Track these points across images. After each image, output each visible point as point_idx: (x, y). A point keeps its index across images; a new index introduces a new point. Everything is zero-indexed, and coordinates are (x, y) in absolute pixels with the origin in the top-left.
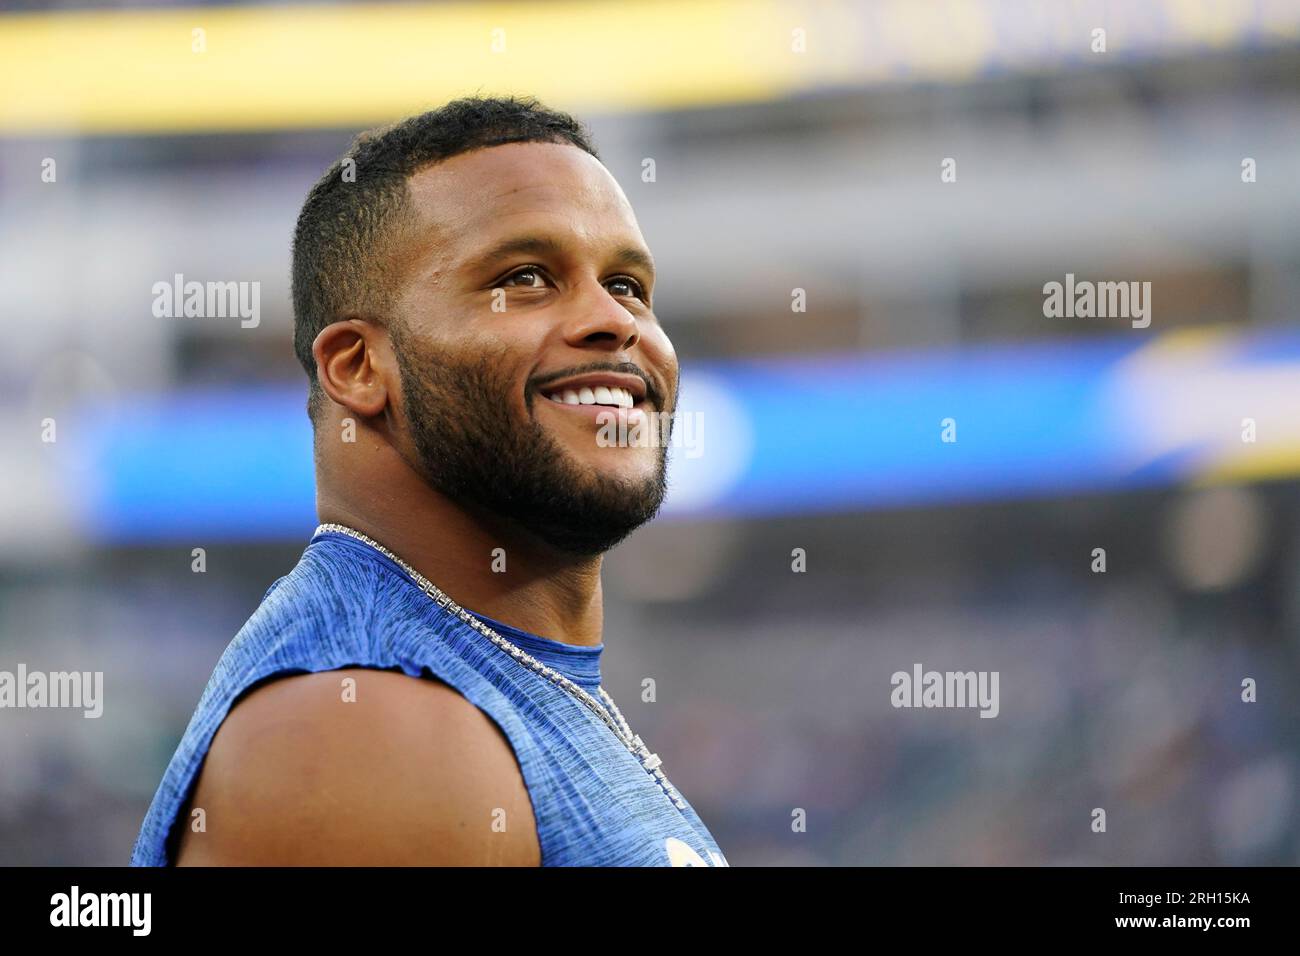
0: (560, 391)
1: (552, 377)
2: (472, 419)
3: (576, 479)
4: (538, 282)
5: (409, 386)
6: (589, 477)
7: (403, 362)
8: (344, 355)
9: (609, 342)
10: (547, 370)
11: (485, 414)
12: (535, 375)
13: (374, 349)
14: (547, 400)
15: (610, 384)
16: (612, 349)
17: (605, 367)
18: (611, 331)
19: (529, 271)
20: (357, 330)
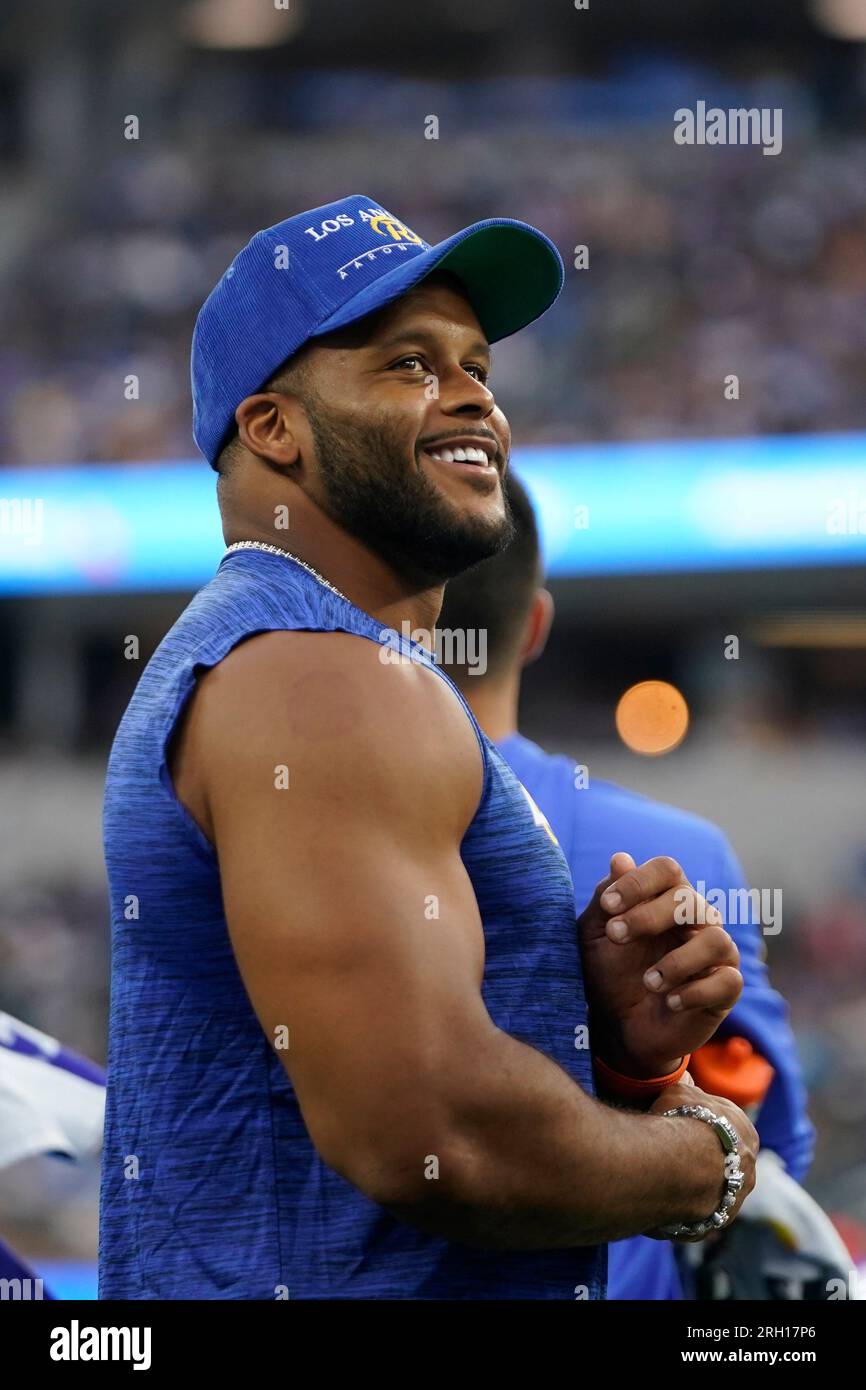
0: (439, 450)
1: (433, 439)
2: (375, 467)
3: (454, 517)
4: (418, 367)
5: (322, 443)
6: (462, 517)
7: (315, 423)
8: (262, 419)
9: (475, 413)
10: (429, 433)
11: (386, 465)
12: (421, 437)
13: (287, 415)
14: (427, 456)
15: (477, 445)
16: (477, 418)
17: (472, 432)
18: (478, 404)
19: (412, 359)
20: (273, 400)
